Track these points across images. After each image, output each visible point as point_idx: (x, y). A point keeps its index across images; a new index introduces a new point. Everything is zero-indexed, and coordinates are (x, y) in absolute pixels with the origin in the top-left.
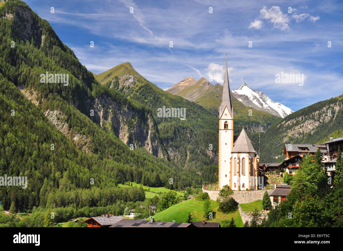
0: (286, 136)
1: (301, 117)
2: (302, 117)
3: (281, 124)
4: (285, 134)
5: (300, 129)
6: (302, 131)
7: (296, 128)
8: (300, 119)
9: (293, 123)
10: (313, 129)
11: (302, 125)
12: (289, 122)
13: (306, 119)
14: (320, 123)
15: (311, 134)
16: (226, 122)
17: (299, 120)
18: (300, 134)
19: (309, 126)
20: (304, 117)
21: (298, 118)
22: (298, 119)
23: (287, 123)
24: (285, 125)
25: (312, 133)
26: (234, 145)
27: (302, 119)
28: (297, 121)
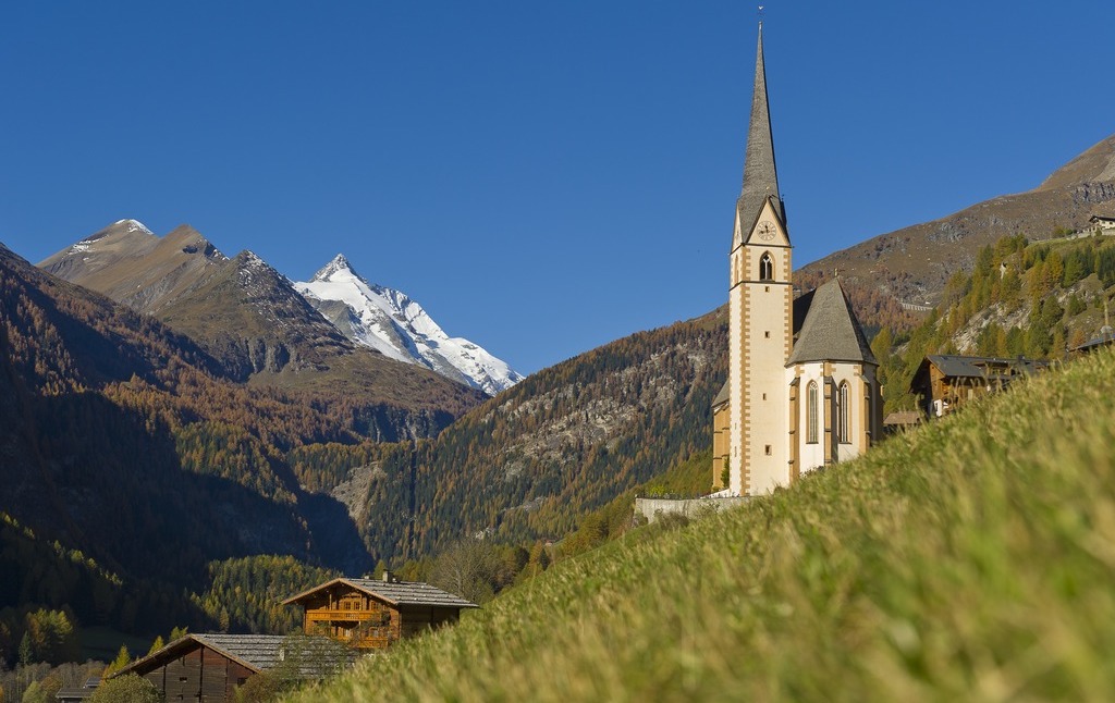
0: (512, 458)
1: (571, 386)
2: (576, 388)
3: (496, 413)
4: (512, 449)
5: (568, 433)
6: (572, 440)
7: (554, 427)
8: (570, 393)
9: (542, 407)
10: (615, 434)
11: (574, 414)
12: (528, 403)
13: (590, 396)
14: (641, 410)
15: (605, 452)
16: (765, 256)
17: (565, 398)
18: (568, 450)
19: (600, 420)
20: (584, 386)
21: (559, 391)
22: (561, 395)
23: (521, 409)
24: (513, 415)
25: (611, 446)
26: (795, 340)
27: (576, 394)
28: (556, 403)
